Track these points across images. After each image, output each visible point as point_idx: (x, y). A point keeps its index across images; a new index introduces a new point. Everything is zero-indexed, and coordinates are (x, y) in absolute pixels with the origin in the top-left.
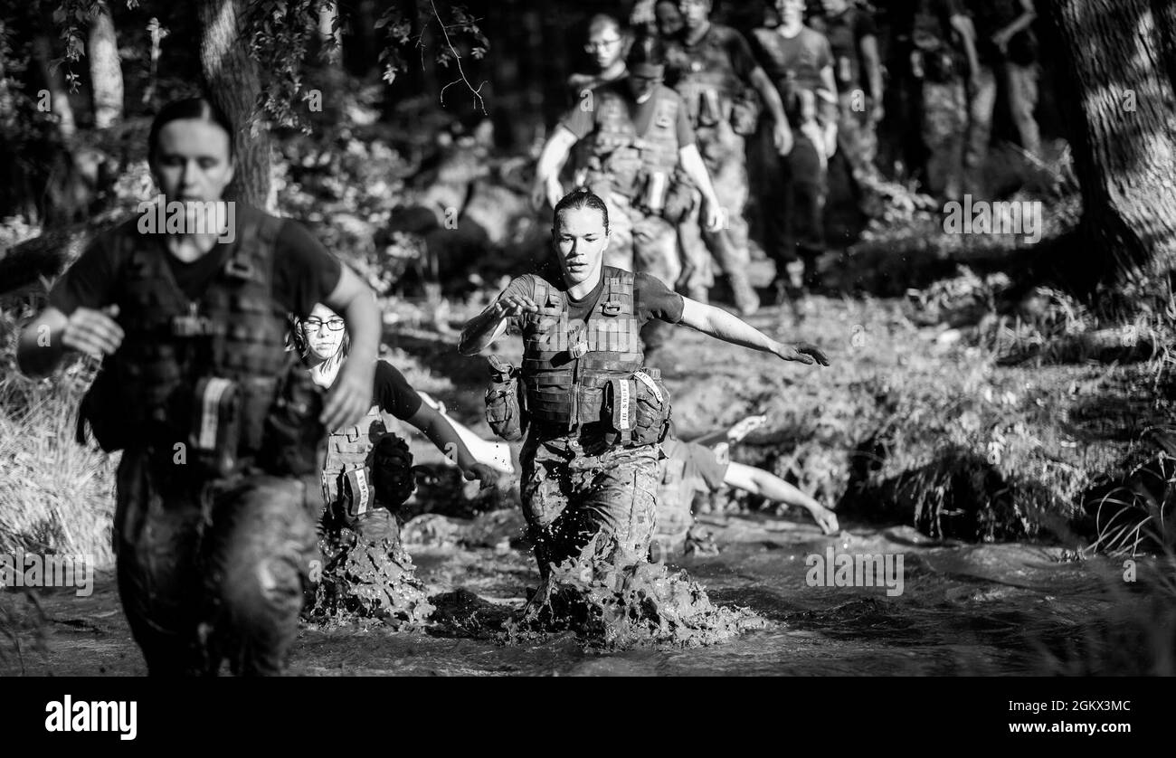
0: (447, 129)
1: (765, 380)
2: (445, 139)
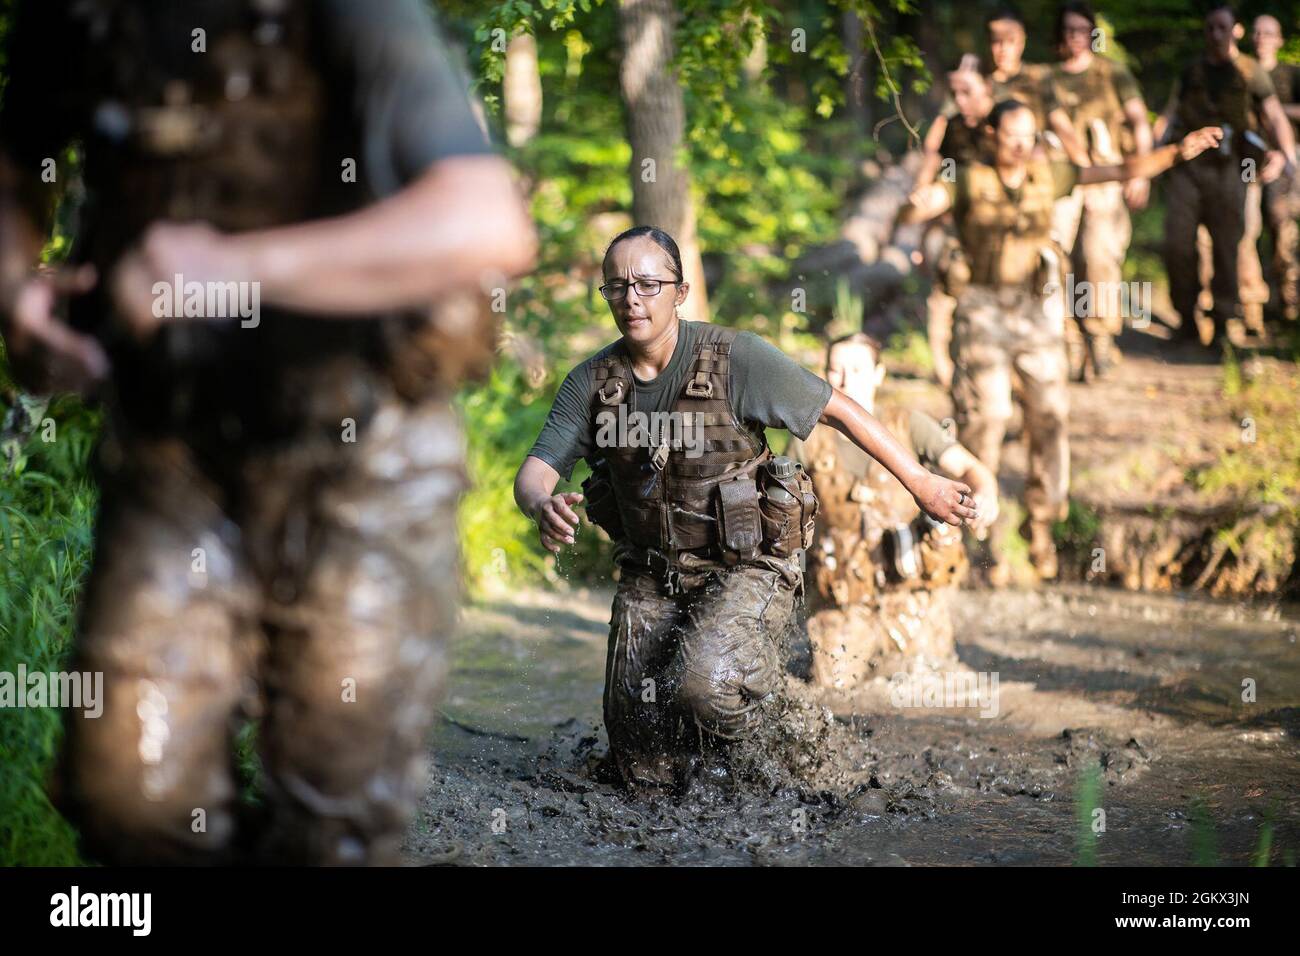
0: (873, 158)
1: (1205, 448)
2: (870, 170)
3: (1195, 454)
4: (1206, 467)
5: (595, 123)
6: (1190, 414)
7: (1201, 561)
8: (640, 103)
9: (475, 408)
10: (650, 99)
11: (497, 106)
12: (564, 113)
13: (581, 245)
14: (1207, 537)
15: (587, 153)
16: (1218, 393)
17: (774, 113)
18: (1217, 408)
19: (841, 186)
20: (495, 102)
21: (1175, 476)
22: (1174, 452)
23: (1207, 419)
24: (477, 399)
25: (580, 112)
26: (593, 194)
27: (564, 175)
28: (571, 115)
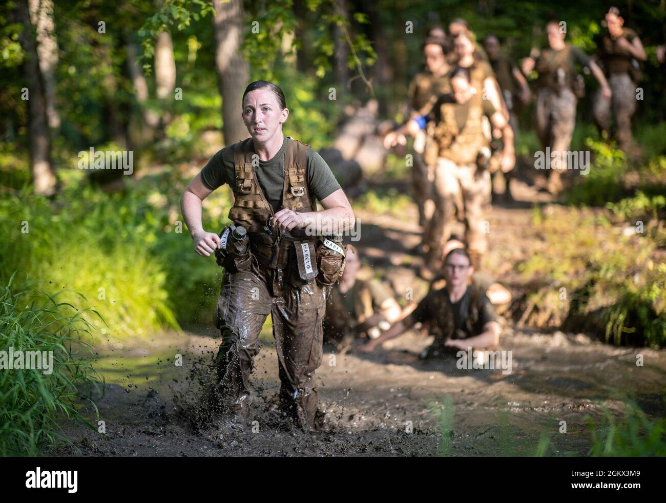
0: (351, 104)
2: (349, 110)
3: (518, 255)
4: (522, 261)
5: (204, 84)
6: (515, 234)
7: (521, 311)
8: (227, 73)
9: (140, 233)
10: (232, 70)
11: (150, 70)
12: (187, 80)
13: (197, 147)
14: (524, 298)
15: (200, 101)
16: (530, 223)
17: (299, 81)
18: (529, 231)
19: (335, 119)
20: (149, 68)
21: (507, 266)
22: (507, 254)
23: (524, 237)
24: (141, 228)
25: (196, 79)
26: (203, 122)
27: (188, 112)
28: (191, 81)
